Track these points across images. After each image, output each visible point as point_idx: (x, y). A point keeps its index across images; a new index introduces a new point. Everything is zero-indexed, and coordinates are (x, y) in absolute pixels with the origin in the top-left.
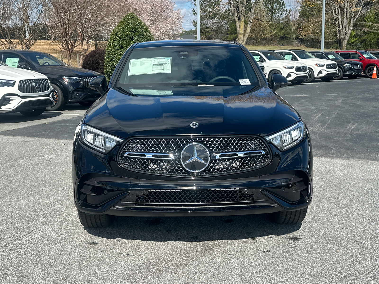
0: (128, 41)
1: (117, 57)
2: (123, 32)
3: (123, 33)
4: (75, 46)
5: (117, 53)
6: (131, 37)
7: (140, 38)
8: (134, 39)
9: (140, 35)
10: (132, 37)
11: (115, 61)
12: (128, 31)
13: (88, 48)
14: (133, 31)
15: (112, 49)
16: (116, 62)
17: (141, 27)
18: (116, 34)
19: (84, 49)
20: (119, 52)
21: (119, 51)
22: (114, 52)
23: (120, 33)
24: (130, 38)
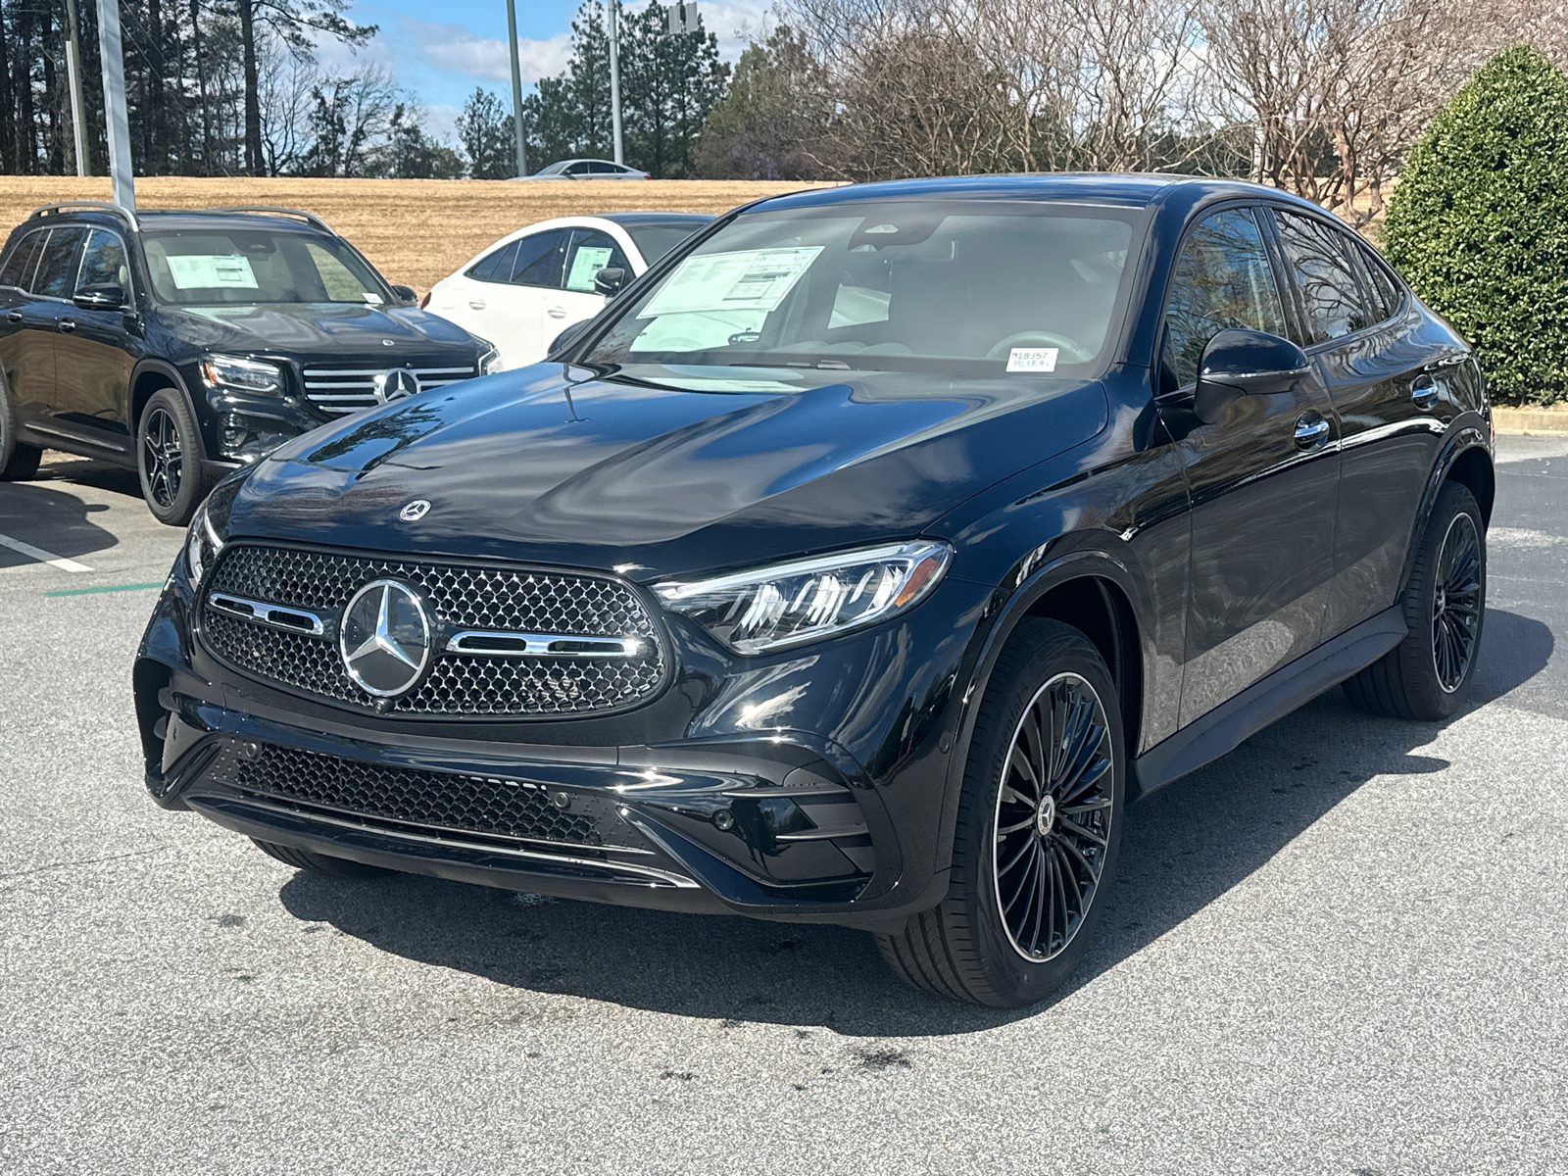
0: (1479, 175)
1: (1421, 246)
2: (1460, 138)
3: (1464, 137)
4: (1338, 198)
5: (1422, 230)
6: (1497, 157)
7: (1540, 156)
8: (1507, 162)
9: (1540, 144)
10: (1503, 155)
11: (1410, 263)
12: (1484, 130)
13: (1374, 209)
14: (1508, 129)
15: (1406, 212)
16: (1416, 269)
17: (1556, 108)
18: (1435, 144)
19: (1357, 212)
20: (1433, 225)
21: (1436, 219)
22: (1414, 222)
23: (1452, 139)
24: (1492, 160)
